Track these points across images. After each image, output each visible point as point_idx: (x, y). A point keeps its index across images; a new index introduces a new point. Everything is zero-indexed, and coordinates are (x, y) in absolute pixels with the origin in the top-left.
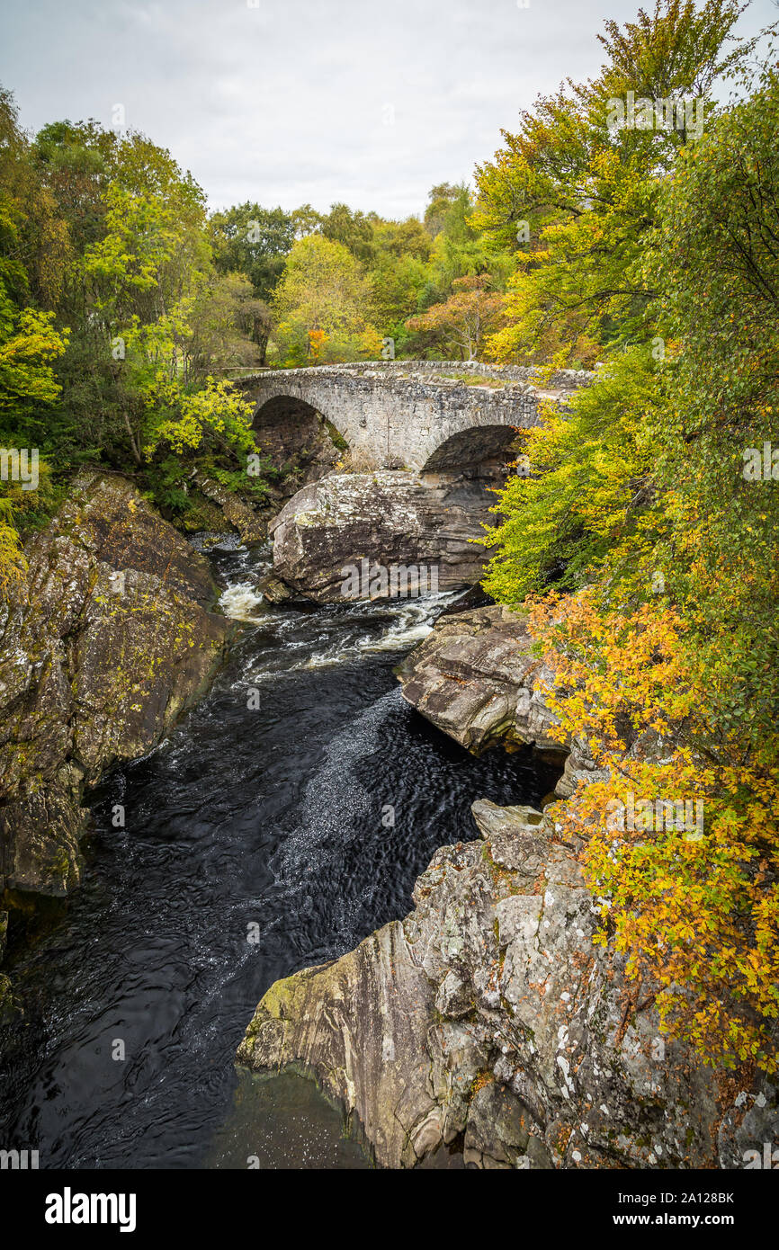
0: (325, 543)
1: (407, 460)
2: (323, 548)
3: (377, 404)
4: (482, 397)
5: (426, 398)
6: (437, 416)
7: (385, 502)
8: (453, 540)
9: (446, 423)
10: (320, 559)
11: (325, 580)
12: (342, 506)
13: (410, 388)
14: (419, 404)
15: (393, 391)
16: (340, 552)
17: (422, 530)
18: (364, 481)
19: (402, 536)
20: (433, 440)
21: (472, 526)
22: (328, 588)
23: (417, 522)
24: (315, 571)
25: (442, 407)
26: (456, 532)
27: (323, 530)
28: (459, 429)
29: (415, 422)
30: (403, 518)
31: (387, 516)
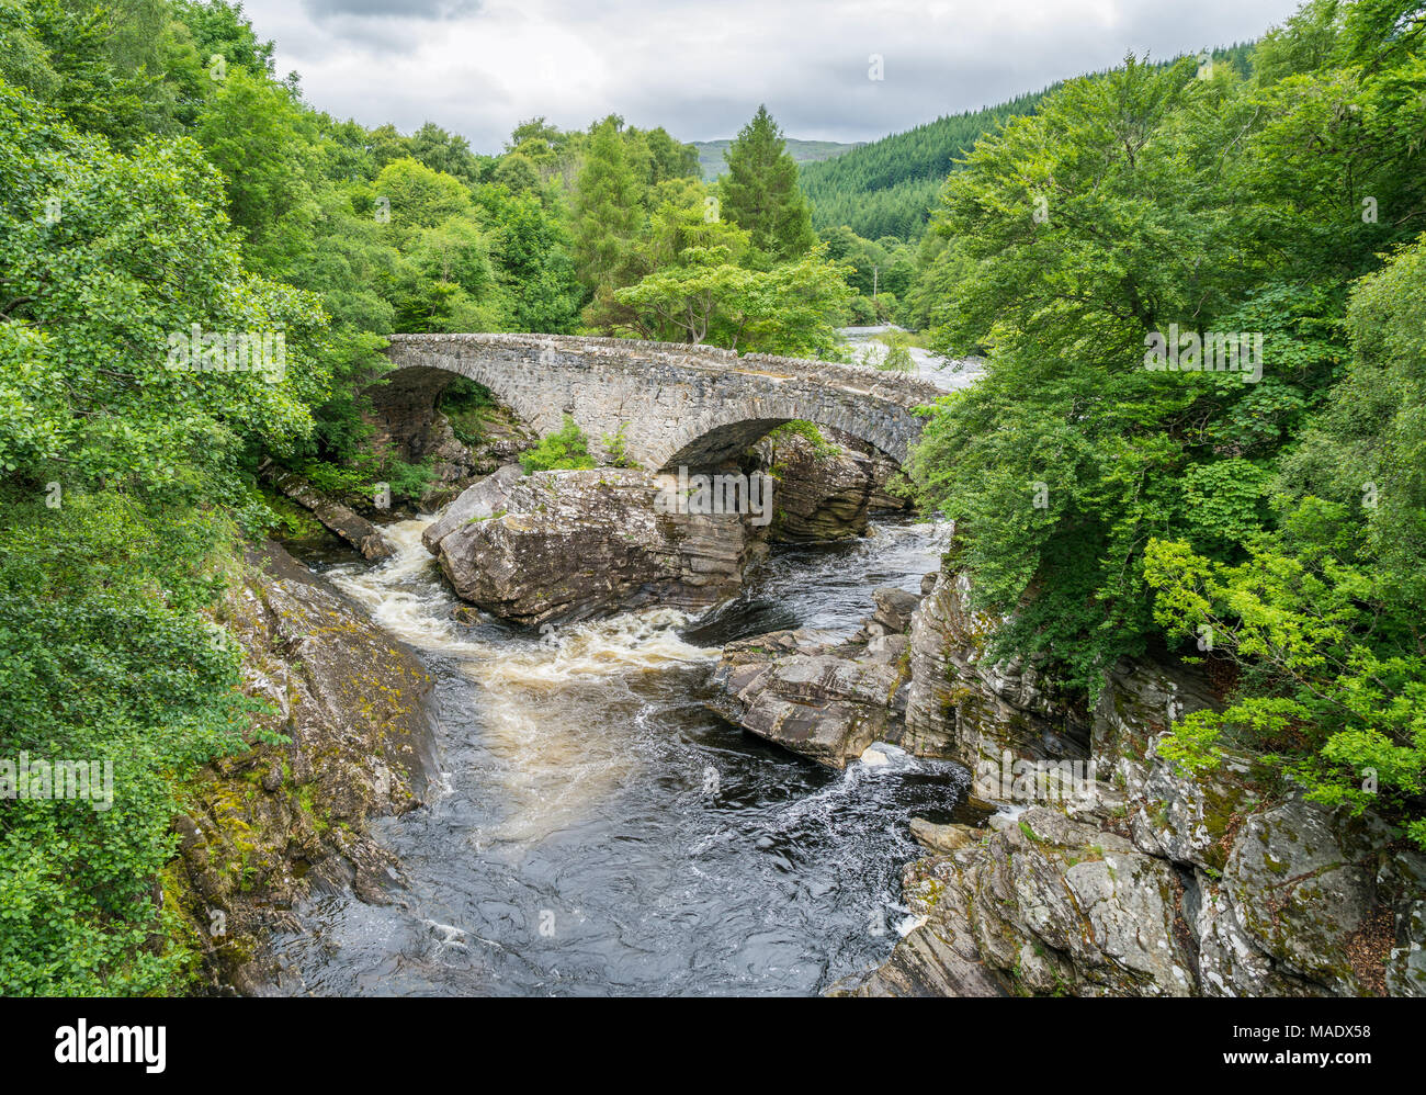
0: (544, 555)
1: (638, 456)
2: (542, 560)
3: (596, 385)
4: (764, 386)
5: (679, 382)
6: (692, 405)
7: (619, 505)
8: (698, 556)
9: (706, 414)
10: (538, 574)
11: (545, 603)
12: (563, 508)
13: (653, 370)
14: (666, 389)
15: (626, 371)
16: (563, 567)
17: (662, 542)
18: (591, 478)
19: (637, 548)
20: (683, 433)
21: (720, 540)
22: (548, 613)
23: (656, 533)
24: (530, 591)
25: (702, 394)
26: (702, 546)
27: (542, 537)
28: (726, 420)
29: (657, 410)
30: (640, 527)
31: (619, 524)
